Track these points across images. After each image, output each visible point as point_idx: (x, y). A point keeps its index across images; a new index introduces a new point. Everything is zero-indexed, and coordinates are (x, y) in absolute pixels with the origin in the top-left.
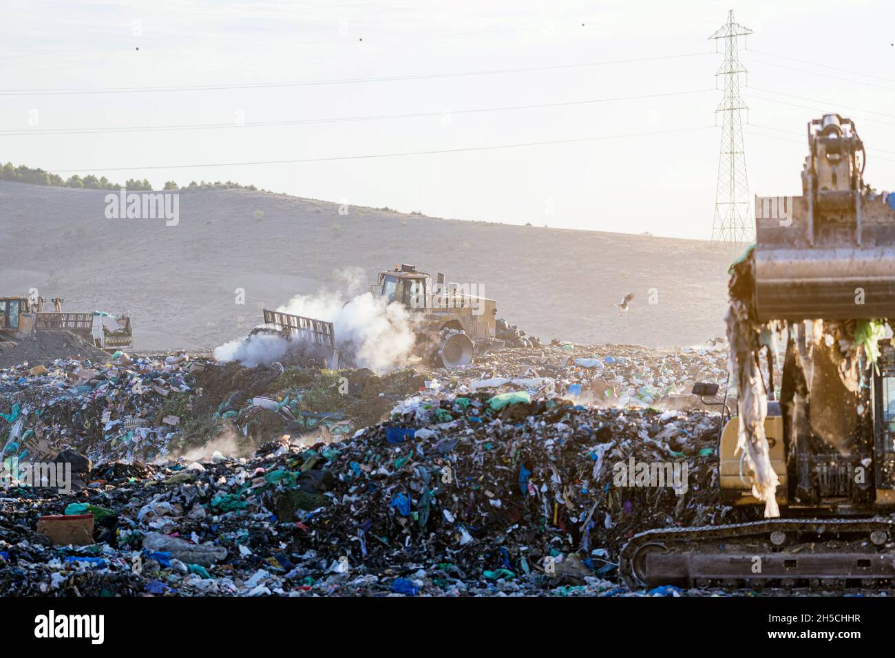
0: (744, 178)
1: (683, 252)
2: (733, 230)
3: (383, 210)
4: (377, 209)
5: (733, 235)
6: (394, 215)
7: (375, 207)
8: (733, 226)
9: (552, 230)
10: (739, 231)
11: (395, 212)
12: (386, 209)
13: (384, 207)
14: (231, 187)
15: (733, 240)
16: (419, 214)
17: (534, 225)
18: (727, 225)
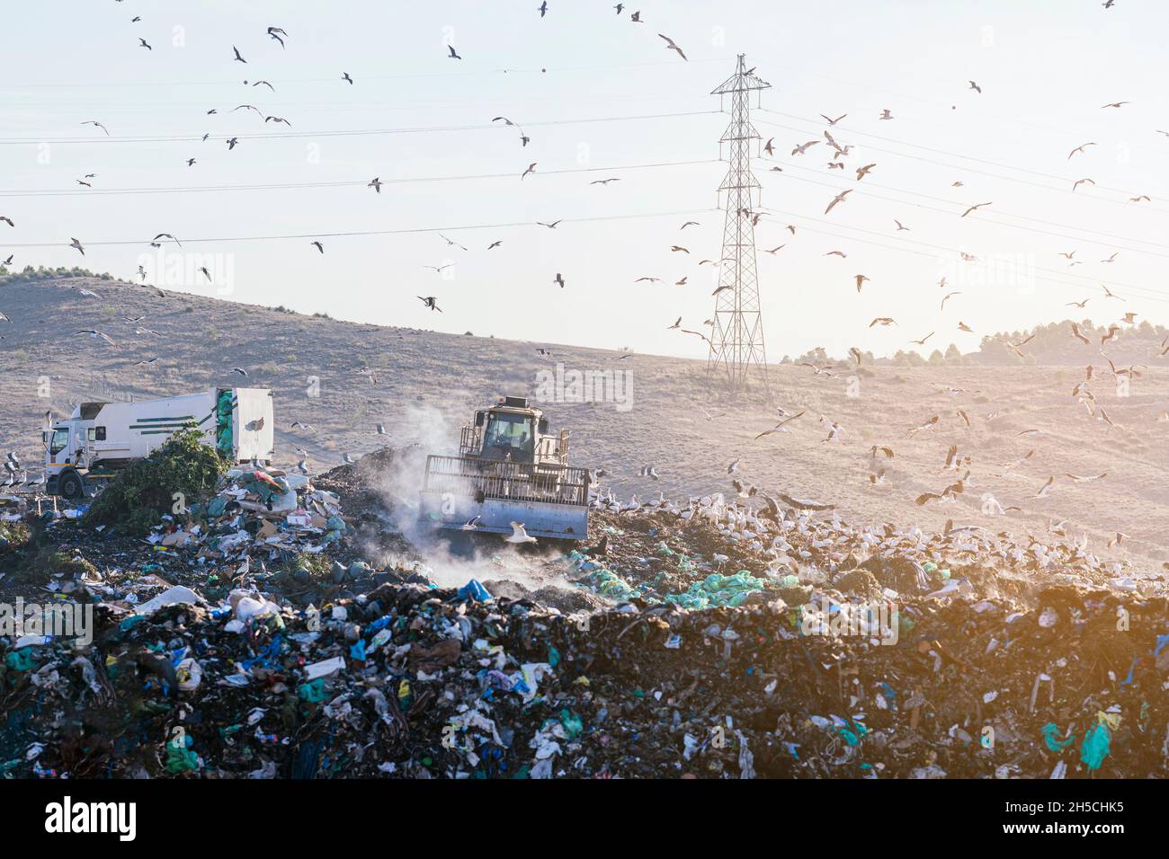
0: (753, 278)
1: (670, 374)
2: (737, 347)
3: (277, 310)
4: (269, 309)
5: (737, 354)
6: (292, 316)
7: (266, 306)
8: (737, 341)
9: (499, 341)
10: (746, 348)
11: (293, 313)
12: (281, 309)
13: (278, 306)
14: (77, 275)
15: (737, 361)
16: (325, 316)
17: (476, 334)
18: (729, 340)
